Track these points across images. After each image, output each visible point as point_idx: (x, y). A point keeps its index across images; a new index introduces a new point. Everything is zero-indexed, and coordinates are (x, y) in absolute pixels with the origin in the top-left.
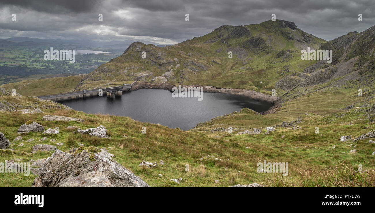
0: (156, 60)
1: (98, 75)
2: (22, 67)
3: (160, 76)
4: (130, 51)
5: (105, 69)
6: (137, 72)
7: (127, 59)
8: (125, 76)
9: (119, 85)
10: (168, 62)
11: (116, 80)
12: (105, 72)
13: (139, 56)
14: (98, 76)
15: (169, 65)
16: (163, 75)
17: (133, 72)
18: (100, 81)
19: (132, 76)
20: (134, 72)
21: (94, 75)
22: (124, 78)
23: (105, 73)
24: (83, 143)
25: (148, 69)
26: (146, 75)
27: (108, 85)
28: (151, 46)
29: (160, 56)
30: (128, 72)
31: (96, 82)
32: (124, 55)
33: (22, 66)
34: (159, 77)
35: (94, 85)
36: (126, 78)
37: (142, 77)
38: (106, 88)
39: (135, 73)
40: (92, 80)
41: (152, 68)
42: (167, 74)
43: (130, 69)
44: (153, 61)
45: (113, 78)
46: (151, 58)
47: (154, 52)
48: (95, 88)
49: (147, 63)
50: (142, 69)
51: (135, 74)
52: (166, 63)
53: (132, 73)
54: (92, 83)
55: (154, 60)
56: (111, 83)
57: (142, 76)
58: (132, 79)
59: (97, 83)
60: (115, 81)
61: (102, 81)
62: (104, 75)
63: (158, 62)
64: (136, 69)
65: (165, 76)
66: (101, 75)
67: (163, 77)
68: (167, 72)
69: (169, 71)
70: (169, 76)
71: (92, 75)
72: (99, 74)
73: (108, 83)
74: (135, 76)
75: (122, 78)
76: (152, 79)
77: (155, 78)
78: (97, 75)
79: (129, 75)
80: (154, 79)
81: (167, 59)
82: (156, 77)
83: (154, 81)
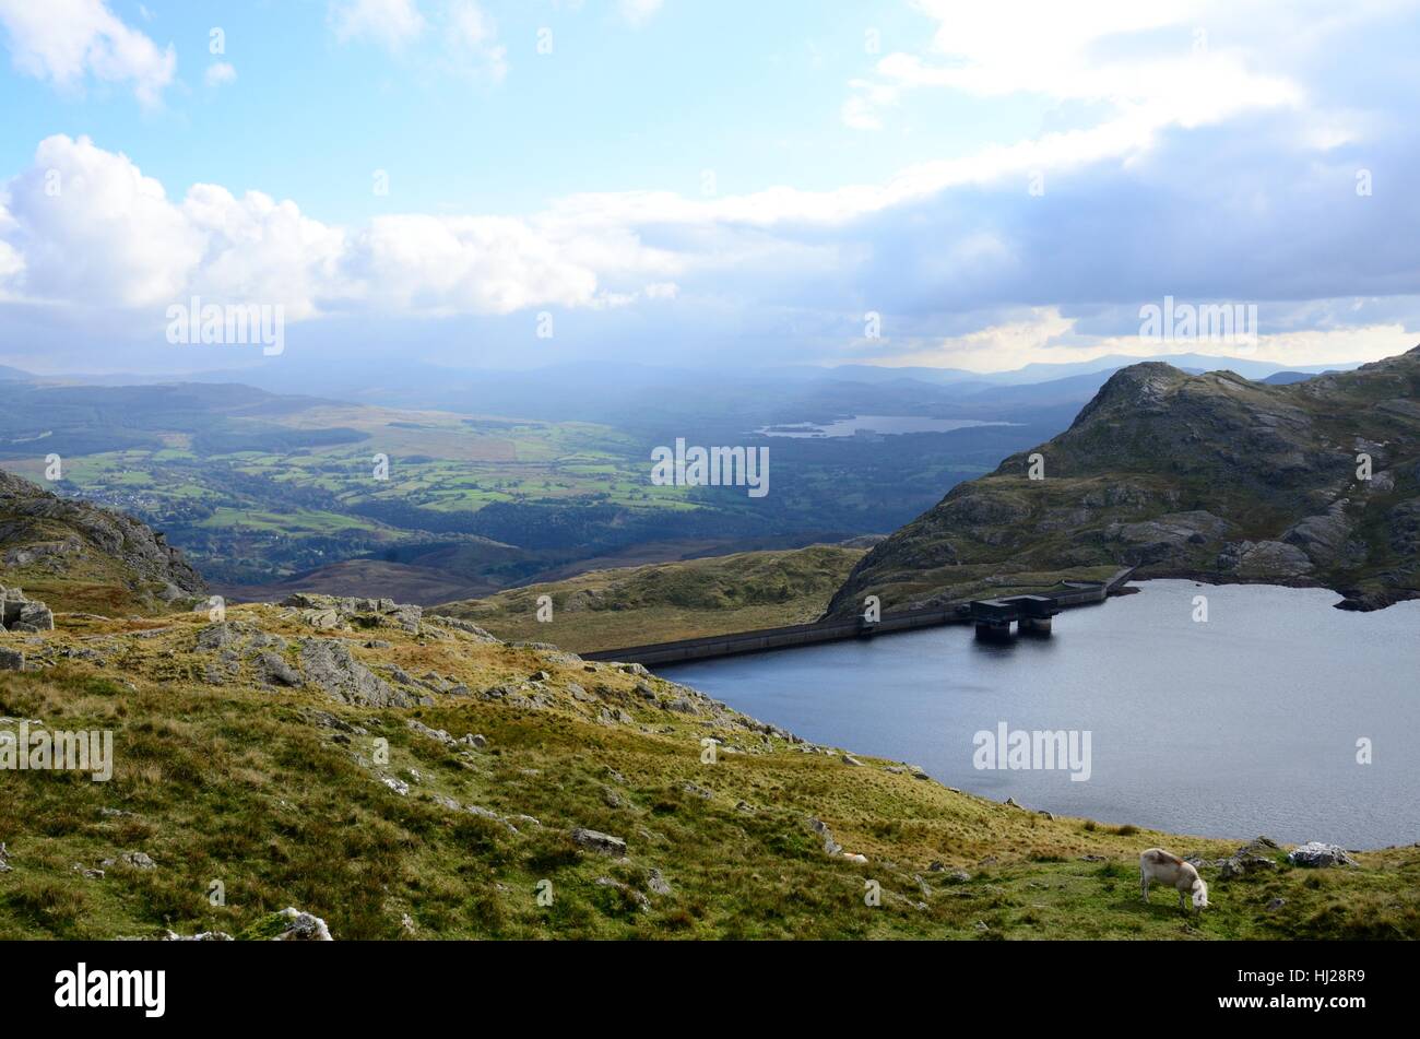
0: (1248, 452)
1: (941, 537)
2: (595, 508)
3: (1273, 537)
4: (1104, 414)
5: (974, 505)
6: (1141, 520)
7: (1089, 456)
8: (1075, 540)
9: (1041, 589)
10: (1318, 464)
11: (1026, 564)
12: (975, 522)
13: (1155, 438)
14: (939, 541)
15: (1324, 482)
16: (1284, 535)
17: (1120, 521)
18: (948, 567)
19: (1113, 540)
20: (1126, 521)
21: (917, 538)
22: (1071, 552)
23: (976, 530)
25: (1198, 506)
26: (1190, 533)
27: (984, 589)
28: (1221, 380)
29: (1269, 430)
30: (1092, 520)
31: (927, 573)
32: (1076, 431)
33: (595, 503)
34: (1262, 545)
35: (917, 590)
36: (1082, 552)
37: (1166, 545)
38: (972, 603)
39: (1130, 525)
40: (907, 565)
41: (1225, 499)
42: (1313, 525)
43: (1102, 503)
44: (1230, 460)
45: (1016, 552)
46: (1218, 447)
47: (1238, 414)
48: (919, 605)
49: (1197, 471)
50: (1165, 502)
51: (1132, 531)
52: (1305, 470)
53: (1114, 526)
54: (909, 579)
55: (1236, 455)
56: (1001, 579)
57: (1168, 539)
58: (1112, 559)
59: (935, 576)
60: (1024, 567)
61: (956, 568)
62: (971, 536)
63: (1256, 463)
64: (1138, 503)
65: (1296, 539)
66: (954, 541)
67: (1287, 547)
68: (1314, 520)
69: (1323, 510)
70: (1325, 541)
71: (911, 540)
72: (943, 533)
73: (988, 579)
74: (1130, 541)
75: (1061, 550)
76: (1224, 556)
77: (1239, 552)
78: (936, 537)
79: (1099, 539)
80: (1233, 553)
81: (1314, 445)
82: (1247, 544)
83: (1234, 564)
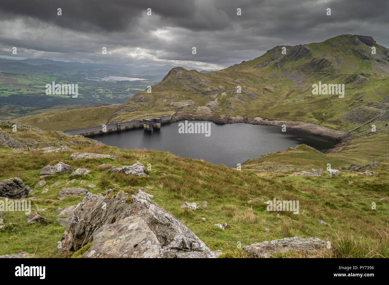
0: (199, 87)
1: (134, 105)
2: (42, 96)
3: (204, 105)
4: (169, 78)
5: (141, 98)
6: (178, 102)
7: (166, 87)
8: (164, 106)
9: (157, 117)
10: (213, 90)
11: (153, 111)
12: (141, 101)
13: (180, 84)
14: (133, 106)
15: (214, 94)
16: (207, 105)
17: (173, 102)
18: (136, 112)
19: (172, 106)
20: (175, 102)
21: (129, 105)
22: (163, 108)
23: (142, 103)
24: (118, 183)
25: (189, 99)
26: (188, 105)
27: (145, 117)
28: (194, 72)
29: (203, 83)
30: (168, 101)
31: (131, 113)
32: (163, 82)
33: (42, 95)
34: (202, 107)
35: (129, 117)
36: (165, 108)
37: (183, 107)
38: (143, 120)
39: (175, 103)
40: (127, 111)
41: (194, 97)
42: (211, 103)
43: (169, 98)
44: (195, 89)
45: (151, 108)
46: (193, 86)
47: (197, 79)
48: (130, 120)
49: (189, 91)
50: (183, 98)
51: (176, 104)
52: (210, 91)
53: (172, 103)
54: (128, 114)
55: (197, 88)
56: (148, 114)
57: (183, 106)
58: (172, 110)
59: (133, 114)
60: (153, 112)
61: (138, 112)
62: (141, 105)
63: (201, 90)
64: (177, 98)
65: (209, 106)
66: (137, 105)
67: (207, 107)
68: (212, 102)
69: (213, 100)
70: (214, 106)
71: (127, 105)
72: (134, 104)
73: (146, 114)
74: (176, 106)
75: (161, 108)
76: (195, 109)
77: (198, 109)
78: (133, 105)
79: (168, 105)
80: (196, 109)
81: (212, 86)
82: (199, 107)
83: (197, 111)
